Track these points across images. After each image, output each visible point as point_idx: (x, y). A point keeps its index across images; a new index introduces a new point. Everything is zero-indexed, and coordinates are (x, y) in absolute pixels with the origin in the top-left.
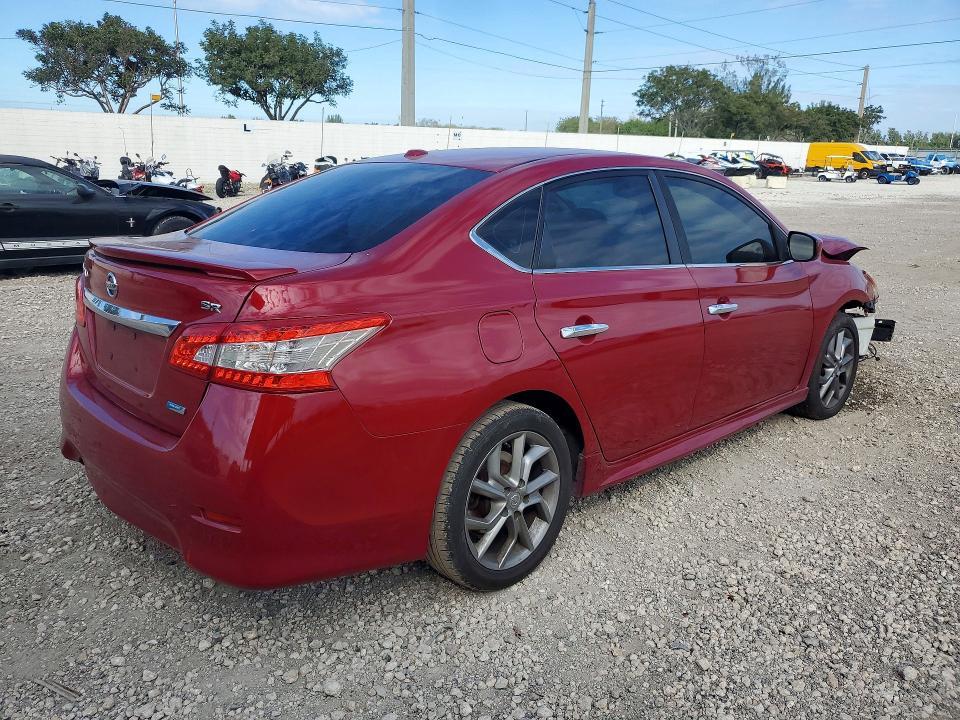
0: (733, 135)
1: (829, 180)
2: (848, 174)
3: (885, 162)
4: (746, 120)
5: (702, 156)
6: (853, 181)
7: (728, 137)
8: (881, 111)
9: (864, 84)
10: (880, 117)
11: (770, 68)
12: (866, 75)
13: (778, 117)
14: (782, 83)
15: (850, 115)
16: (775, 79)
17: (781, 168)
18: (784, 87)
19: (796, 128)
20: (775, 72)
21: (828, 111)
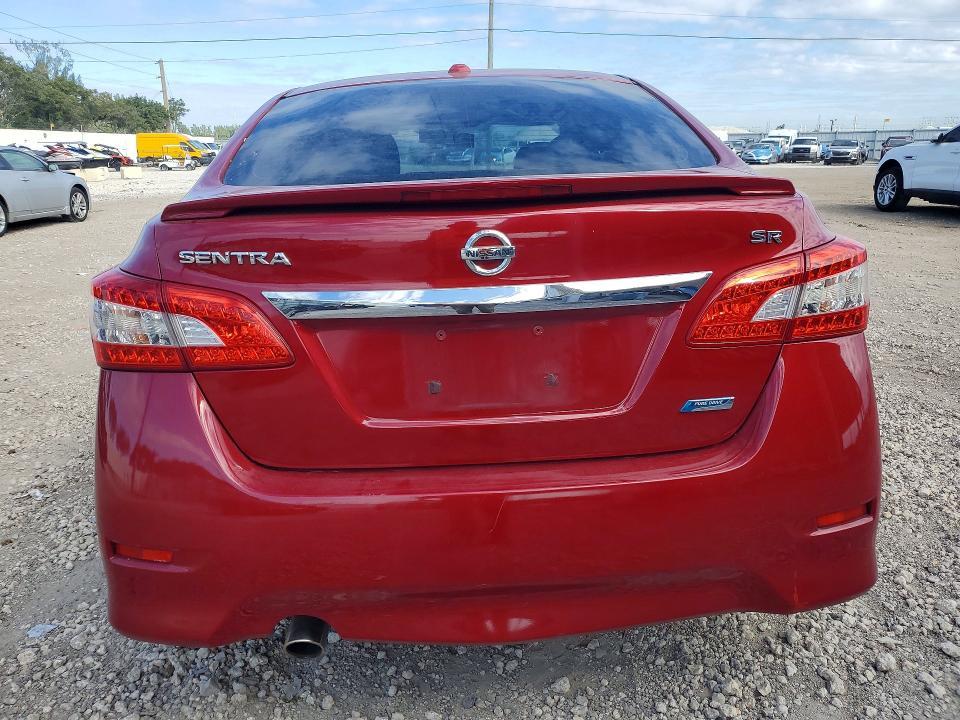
0: (52, 125)
1: (170, 169)
2: (187, 162)
3: (210, 151)
4: (60, 110)
5: (49, 147)
6: (193, 169)
7: (48, 128)
8: (183, 104)
9: (162, 77)
10: (184, 110)
11: (54, 56)
12: (162, 69)
13: (90, 107)
14: (70, 73)
15: (158, 107)
16: (62, 68)
17: (120, 159)
18: (73, 76)
19: (111, 119)
20: (59, 60)
21: (136, 102)
